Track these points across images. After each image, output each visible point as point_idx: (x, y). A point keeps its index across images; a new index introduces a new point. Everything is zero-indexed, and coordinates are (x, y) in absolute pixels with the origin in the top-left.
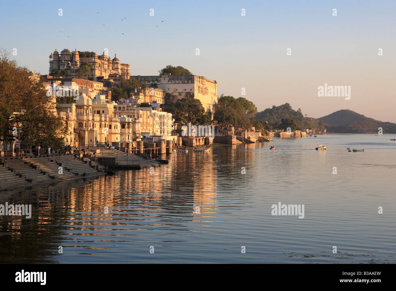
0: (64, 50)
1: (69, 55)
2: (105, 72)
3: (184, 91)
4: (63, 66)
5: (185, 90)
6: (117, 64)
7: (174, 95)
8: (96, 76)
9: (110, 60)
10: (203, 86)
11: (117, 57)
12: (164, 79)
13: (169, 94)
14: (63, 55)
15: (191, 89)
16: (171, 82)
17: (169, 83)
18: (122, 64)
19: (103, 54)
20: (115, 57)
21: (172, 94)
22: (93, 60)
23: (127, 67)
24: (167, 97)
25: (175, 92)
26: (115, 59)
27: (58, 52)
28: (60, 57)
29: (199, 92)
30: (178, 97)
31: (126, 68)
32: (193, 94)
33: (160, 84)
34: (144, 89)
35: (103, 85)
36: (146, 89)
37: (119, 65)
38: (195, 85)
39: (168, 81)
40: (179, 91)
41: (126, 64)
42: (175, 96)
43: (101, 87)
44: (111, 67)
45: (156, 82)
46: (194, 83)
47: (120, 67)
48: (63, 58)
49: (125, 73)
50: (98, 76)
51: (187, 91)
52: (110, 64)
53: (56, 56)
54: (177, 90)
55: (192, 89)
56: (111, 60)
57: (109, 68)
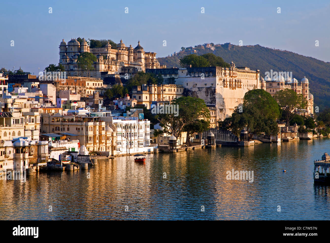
0: (72, 40)
1: (77, 45)
2: (116, 65)
3: (205, 86)
4: (65, 60)
5: (206, 84)
6: (140, 54)
7: (193, 90)
8: (100, 71)
9: (131, 49)
10: (231, 79)
11: (141, 45)
12: (182, 72)
13: (188, 89)
14: (70, 46)
15: (212, 83)
16: (190, 75)
17: (187, 76)
18: (146, 53)
19: (120, 42)
20: (138, 45)
21: (191, 90)
22: (106, 50)
23: (153, 56)
24: (185, 93)
25: (194, 87)
26: (138, 47)
27: (65, 43)
28: (67, 48)
29: (224, 87)
30: (198, 92)
31: (151, 57)
32: (215, 90)
33: (177, 78)
34: (149, 87)
35: (102, 83)
36: (152, 86)
37: (142, 54)
38: (217, 78)
39: (187, 75)
40: (198, 86)
41: (151, 52)
42: (195, 92)
43: (100, 85)
44: (133, 57)
45: (173, 76)
46: (215, 76)
47: (143, 56)
48: (70, 49)
49: (150, 64)
50: (102, 71)
51: (208, 86)
52: (132, 53)
53: (63, 47)
54: (196, 84)
55: (214, 84)
56: (133, 49)
57: (130, 58)
